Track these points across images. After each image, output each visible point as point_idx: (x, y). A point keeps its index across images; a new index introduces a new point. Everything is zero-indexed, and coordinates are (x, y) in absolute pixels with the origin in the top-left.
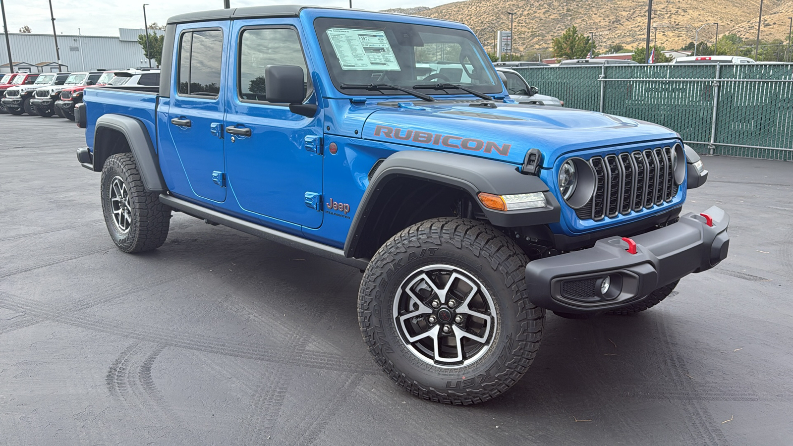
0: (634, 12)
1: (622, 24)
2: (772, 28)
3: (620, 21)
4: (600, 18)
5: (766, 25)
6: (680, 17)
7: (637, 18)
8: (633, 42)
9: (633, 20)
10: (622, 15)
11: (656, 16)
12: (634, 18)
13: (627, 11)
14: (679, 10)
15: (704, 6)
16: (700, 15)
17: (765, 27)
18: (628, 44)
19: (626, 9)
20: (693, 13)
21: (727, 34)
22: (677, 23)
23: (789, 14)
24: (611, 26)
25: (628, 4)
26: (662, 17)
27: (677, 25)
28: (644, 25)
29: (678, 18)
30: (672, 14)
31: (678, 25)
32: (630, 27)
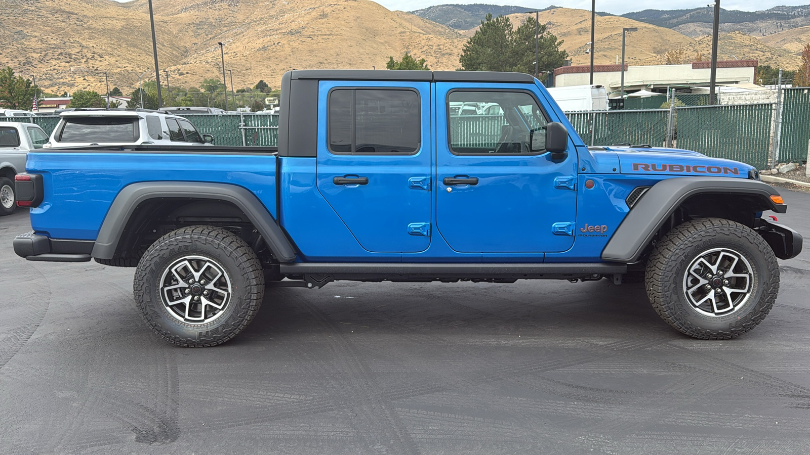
0: (46, 55)
1: (35, 66)
2: (186, 77)
3: (31, 63)
4: (7, 59)
5: (181, 74)
6: (97, 62)
7: (51, 61)
8: (52, 86)
9: (47, 63)
10: (32, 57)
11: (72, 60)
12: (47, 60)
13: (37, 53)
14: (95, 55)
15: (119, 53)
16: (117, 61)
17: (180, 76)
18: (47, 88)
19: (36, 51)
20: (109, 59)
21: (147, 80)
22: (95, 68)
23: (198, 65)
24: (22, 68)
25: (38, 46)
26: (78, 61)
27: (95, 70)
28: (60, 68)
29: (95, 63)
30: (89, 58)
31: (97, 70)
32: (45, 70)
